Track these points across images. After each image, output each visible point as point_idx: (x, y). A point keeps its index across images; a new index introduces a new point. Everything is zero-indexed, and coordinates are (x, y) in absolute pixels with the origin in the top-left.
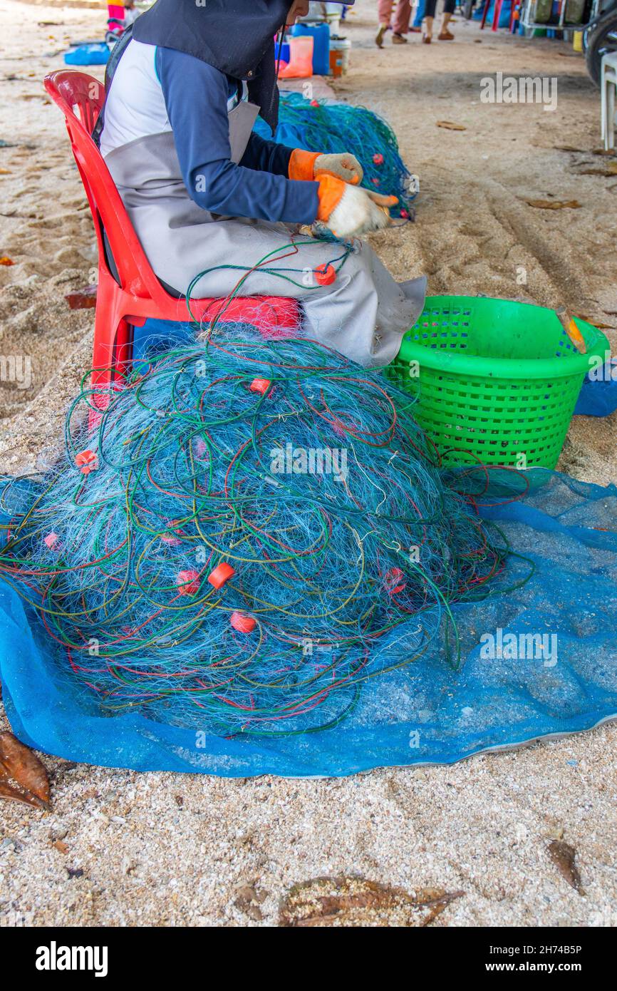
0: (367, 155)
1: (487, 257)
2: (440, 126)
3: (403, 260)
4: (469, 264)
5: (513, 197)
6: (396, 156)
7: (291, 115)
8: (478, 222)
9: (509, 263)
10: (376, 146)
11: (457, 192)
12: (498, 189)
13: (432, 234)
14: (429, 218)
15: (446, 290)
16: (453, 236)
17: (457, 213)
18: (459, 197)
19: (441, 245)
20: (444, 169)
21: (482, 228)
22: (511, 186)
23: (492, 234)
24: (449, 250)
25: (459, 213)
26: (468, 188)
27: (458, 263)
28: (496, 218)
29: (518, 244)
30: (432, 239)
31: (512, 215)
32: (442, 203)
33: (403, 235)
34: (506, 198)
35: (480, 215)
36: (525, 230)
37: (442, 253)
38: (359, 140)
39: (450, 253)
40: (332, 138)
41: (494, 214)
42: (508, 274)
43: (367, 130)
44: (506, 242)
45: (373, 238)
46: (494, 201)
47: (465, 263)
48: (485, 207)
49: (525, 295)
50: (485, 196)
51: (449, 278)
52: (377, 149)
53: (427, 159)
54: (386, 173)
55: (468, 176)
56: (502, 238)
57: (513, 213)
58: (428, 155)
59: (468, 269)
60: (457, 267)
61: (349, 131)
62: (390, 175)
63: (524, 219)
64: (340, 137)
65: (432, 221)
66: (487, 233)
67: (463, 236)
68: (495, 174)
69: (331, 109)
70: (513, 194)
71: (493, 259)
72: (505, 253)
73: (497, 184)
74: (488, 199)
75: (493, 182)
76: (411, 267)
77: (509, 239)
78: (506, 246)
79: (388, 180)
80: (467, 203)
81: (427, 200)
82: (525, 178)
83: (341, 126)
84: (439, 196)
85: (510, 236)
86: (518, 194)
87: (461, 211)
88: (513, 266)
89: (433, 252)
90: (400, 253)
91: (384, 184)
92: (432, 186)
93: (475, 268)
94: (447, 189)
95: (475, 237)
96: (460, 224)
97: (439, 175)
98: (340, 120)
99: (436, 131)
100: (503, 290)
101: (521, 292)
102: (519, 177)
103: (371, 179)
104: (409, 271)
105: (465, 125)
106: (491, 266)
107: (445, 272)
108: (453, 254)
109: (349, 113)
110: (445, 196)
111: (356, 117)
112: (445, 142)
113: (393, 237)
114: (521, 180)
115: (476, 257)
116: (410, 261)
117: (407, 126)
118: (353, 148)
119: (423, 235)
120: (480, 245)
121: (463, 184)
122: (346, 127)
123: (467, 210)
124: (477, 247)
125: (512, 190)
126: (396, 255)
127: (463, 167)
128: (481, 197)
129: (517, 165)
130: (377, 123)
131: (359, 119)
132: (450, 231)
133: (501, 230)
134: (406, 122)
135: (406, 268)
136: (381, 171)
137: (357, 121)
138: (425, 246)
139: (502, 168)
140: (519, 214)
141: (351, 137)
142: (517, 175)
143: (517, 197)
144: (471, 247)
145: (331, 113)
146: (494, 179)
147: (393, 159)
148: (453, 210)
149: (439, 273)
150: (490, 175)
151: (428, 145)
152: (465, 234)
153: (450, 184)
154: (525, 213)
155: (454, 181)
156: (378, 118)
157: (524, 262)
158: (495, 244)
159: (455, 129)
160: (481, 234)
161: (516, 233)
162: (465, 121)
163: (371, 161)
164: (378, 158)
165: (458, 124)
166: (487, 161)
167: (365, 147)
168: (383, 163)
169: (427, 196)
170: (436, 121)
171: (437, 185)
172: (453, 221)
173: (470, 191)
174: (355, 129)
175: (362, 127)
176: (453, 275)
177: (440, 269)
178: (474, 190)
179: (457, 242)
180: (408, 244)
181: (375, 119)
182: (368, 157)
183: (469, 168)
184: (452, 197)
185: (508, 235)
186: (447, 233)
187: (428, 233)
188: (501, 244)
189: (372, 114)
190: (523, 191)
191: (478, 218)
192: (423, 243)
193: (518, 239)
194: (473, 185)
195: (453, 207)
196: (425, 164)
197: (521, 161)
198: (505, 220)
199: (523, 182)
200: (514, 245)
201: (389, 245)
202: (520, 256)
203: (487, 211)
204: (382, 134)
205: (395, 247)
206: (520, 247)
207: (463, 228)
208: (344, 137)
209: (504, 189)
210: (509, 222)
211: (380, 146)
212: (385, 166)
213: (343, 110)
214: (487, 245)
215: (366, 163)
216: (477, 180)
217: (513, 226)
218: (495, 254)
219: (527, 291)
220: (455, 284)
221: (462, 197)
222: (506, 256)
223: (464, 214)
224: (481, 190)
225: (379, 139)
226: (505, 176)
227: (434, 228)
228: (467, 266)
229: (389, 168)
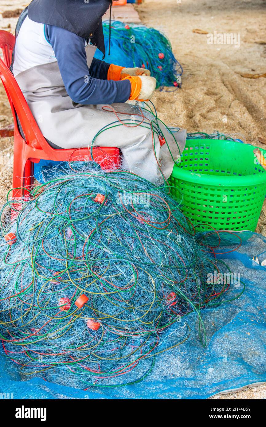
0: (156, 54)
1: (220, 107)
2: (194, 32)
3: (175, 111)
4: (210, 112)
5: (233, 72)
6: (171, 53)
7: (115, 34)
8: (215, 87)
9: (232, 111)
10: (160, 48)
11: (203, 70)
12: (225, 68)
13: (190, 95)
14: (189, 86)
15: (198, 127)
16: (202, 96)
17: (204, 83)
18: (204, 73)
19: (195, 102)
20: (197, 57)
21: (216, 91)
22: (232, 65)
23: (222, 94)
24: (199, 104)
25: (205, 82)
26: (209, 68)
27: (204, 111)
28: (225, 85)
29: (236, 99)
30: (191, 98)
31: (233, 83)
32: (196, 77)
33: (175, 97)
34: (229, 73)
35: (216, 83)
36: (240, 90)
37: (196, 106)
38: (151, 46)
39: (200, 106)
40: (137, 46)
41: (223, 83)
42: (231, 117)
43: (155, 40)
44: (229, 99)
45: (159, 99)
46: (223, 75)
47: (208, 112)
48: (218, 78)
49: (240, 128)
50: (219, 72)
51: (200, 121)
52: (160, 50)
53: (187, 51)
54: (166, 63)
55: (209, 61)
56: (228, 97)
57: (233, 81)
58: (188, 49)
59: (210, 115)
60: (204, 114)
61: (146, 41)
62: (168, 65)
63: (239, 84)
64: (141, 45)
65: (191, 87)
66: (220, 94)
67: (207, 96)
68: (224, 59)
69: (136, 30)
70: (233, 70)
71: (223, 109)
72: (229, 105)
73: (225, 65)
74: (220, 74)
75: (222, 64)
76: (180, 114)
77: (231, 97)
78: (229, 101)
79: (167, 67)
80: (209, 77)
81: (188, 75)
82: (240, 61)
83: (141, 39)
84: (194, 73)
85: (232, 95)
86: (236, 71)
87: (206, 81)
88: (233, 112)
89: (191, 106)
90: (174, 106)
91: (165, 69)
92: (190, 67)
93: (213, 114)
94: (198, 68)
95: (213, 96)
96: (205, 89)
97: (194, 61)
98: (141, 36)
99: (192, 35)
100: (228, 126)
101: (238, 127)
102: (237, 60)
103: (158, 66)
104: (178, 117)
105: (208, 31)
106: (221, 113)
107: (197, 117)
108: (202, 106)
109: (145, 31)
110: (197, 72)
111: (150, 34)
112: (197, 41)
113: (170, 97)
114: (238, 62)
115: (214, 108)
116: (179, 111)
117: (177, 32)
118: (148, 50)
119: (186, 96)
120: (216, 101)
121: (207, 65)
122: (144, 39)
123: (209, 80)
124: (214, 102)
125: (233, 68)
126: (171, 108)
127: (206, 56)
128: (216, 72)
129: (236, 53)
130: (161, 36)
131: (151, 35)
132: (200, 93)
133: (227, 91)
134: (177, 30)
135: (177, 115)
136: (163, 62)
137: (149, 36)
138: (187, 103)
139: (227, 55)
140: (236, 82)
141: (147, 44)
142: (235, 59)
143: (235, 72)
144: (211, 102)
145: (136, 32)
146: (223, 62)
147: (169, 55)
148: (202, 81)
149: (194, 117)
150: (221, 59)
151: (188, 43)
152: (208, 95)
153: (200, 65)
154: (240, 81)
155: (202, 64)
156: (161, 33)
157: (239, 110)
158: (224, 100)
159: (203, 34)
160: (216, 94)
161: (235, 93)
162: (208, 29)
163: (157, 57)
164: (161, 55)
165: (204, 30)
166: (219, 52)
167: (154, 50)
168: (164, 58)
169: (188, 73)
170: (192, 29)
171: (193, 66)
172: (202, 87)
173: (211, 69)
174: (149, 40)
175: (152, 39)
176: (202, 119)
177: (195, 115)
178: (213, 68)
179: (204, 99)
180: (178, 102)
181: (159, 34)
182: (156, 55)
183: (210, 56)
184: (201, 73)
185: (231, 95)
186: (198, 94)
187: (189, 95)
188: (227, 100)
189: (158, 32)
190: (239, 68)
191: (215, 85)
192: (186, 101)
193: (236, 96)
194: (212, 65)
195: (202, 79)
196: (187, 55)
197: (237, 51)
198: (229, 86)
199: (238, 63)
200: (234, 100)
201: (168, 102)
202: (237, 106)
203: (220, 81)
204: (163, 42)
205: (171, 103)
206: (237, 101)
207: (207, 92)
208: (143, 45)
209: (228, 68)
210: (231, 86)
211: (162, 49)
212: (165, 60)
213: (142, 30)
214: (219, 100)
215: (155, 58)
216: (214, 63)
217: (233, 89)
218: (224, 105)
219: (241, 126)
220: (203, 124)
221: (206, 73)
222: (230, 107)
223: (207, 83)
224: (216, 68)
225: (162, 45)
226: (229, 60)
227: (192, 92)
228: (209, 113)
229: (167, 60)
